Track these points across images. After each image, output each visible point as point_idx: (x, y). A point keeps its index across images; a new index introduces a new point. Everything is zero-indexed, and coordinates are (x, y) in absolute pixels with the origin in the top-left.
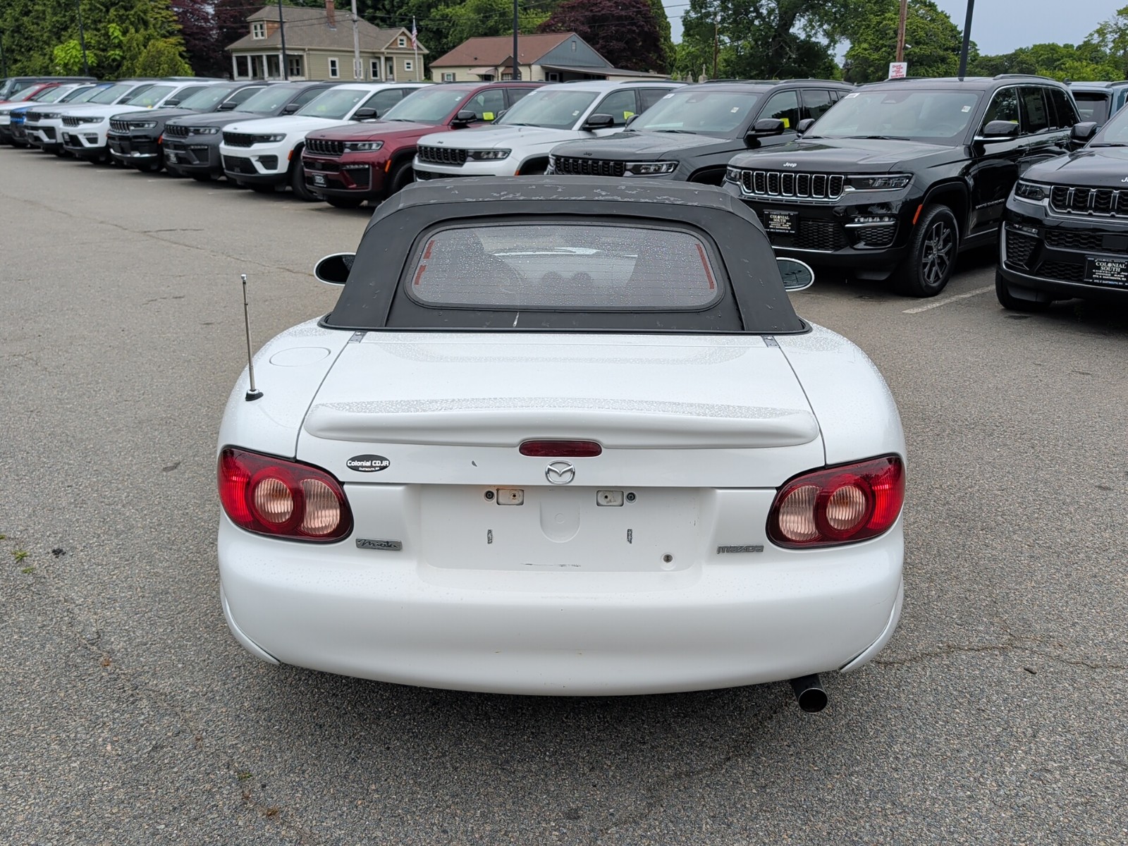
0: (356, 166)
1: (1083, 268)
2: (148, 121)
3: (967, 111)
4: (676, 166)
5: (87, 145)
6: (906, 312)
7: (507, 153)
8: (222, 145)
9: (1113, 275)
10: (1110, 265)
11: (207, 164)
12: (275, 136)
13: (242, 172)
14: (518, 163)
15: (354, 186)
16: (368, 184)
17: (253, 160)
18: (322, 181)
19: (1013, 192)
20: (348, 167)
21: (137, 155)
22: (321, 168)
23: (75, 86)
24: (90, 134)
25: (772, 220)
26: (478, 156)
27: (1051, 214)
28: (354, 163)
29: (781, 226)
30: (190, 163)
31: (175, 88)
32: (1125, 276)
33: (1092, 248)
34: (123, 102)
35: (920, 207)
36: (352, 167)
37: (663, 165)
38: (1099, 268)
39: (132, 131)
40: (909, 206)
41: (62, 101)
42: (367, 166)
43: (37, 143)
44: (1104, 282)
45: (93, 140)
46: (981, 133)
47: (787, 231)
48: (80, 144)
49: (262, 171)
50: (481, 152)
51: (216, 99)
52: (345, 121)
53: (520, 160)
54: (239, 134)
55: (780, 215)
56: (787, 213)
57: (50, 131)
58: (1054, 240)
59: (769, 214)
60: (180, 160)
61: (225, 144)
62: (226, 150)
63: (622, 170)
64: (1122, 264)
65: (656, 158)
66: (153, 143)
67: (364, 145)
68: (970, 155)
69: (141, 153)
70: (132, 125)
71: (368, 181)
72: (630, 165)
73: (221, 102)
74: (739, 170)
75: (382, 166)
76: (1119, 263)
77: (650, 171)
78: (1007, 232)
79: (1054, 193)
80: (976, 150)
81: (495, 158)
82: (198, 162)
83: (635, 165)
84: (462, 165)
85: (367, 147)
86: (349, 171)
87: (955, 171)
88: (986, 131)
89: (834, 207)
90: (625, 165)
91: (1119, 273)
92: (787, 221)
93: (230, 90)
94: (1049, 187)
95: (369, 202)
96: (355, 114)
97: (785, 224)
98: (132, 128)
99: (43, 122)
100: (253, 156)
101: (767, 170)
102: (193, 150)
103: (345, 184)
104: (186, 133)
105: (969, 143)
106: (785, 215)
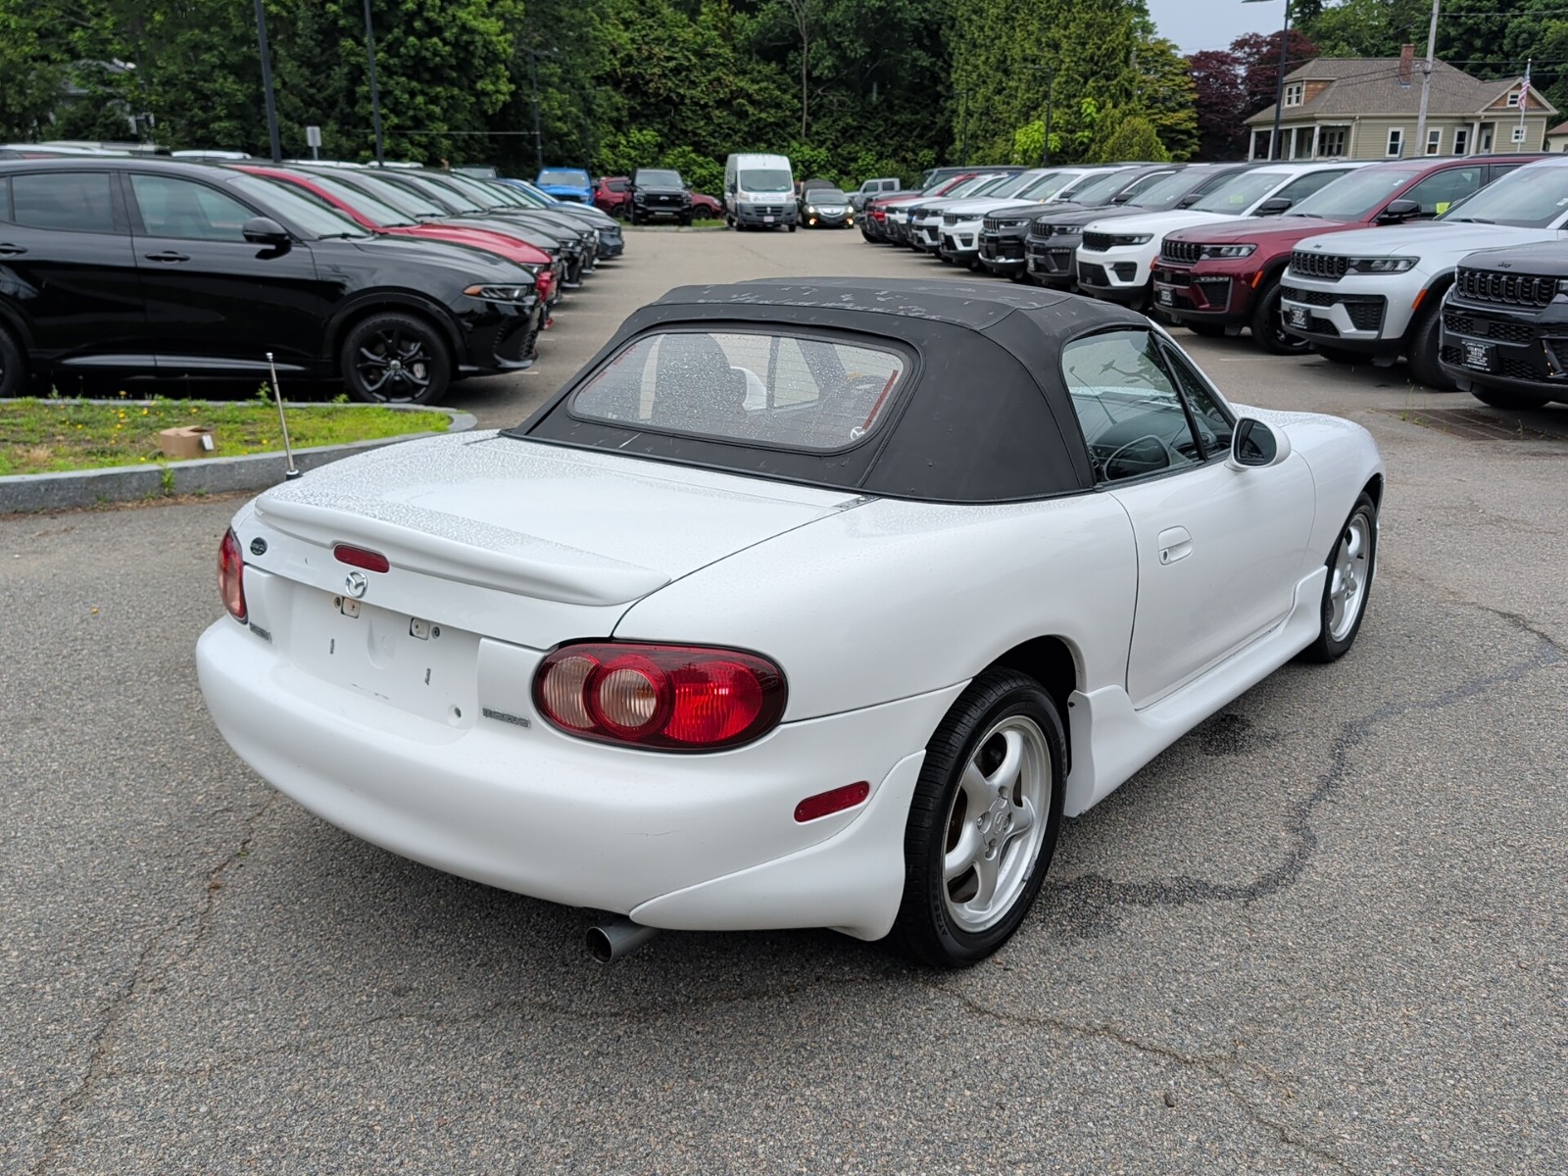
0: (1214, 279)
2: (1021, 218)
5: (961, 247)
7: (1412, 262)
8: (1080, 249)
11: (1067, 273)
12: (1140, 237)
13: (1093, 284)
14: (1427, 278)
15: (1207, 305)
16: (1225, 303)
17: (1107, 268)
18: (1169, 299)
20: (1203, 279)
21: (1002, 260)
22: (1169, 280)
23: (989, 177)
24: (965, 235)
26: (1366, 266)
28: (1211, 275)
30: (1048, 272)
31: (1078, 176)
34: (1020, 196)
36: (1209, 280)
39: (1002, 231)
41: (970, 195)
42: (1227, 279)
43: (920, 245)
45: (967, 242)
48: (954, 247)
49: (1116, 282)
50: (1372, 262)
51: (1112, 190)
52: (1245, 216)
53: (1432, 274)
54: (1097, 234)
57: (933, 231)
60: (1039, 267)
61: (1084, 247)
62: (1085, 255)
63: (1551, 292)
66: (1017, 246)
67: (1230, 250)
69: (1007, 258)
70: (1002, 223)
71: (1226, 299)
72: (1564, 284)
73: (1115, 195)
75: (1250, 277)
81: (1393, 271)
82: (1056, 270)
85: (1233, 252)
86: (1203, 285)
90: (1558, 284)
93: (1132, 178)
96: (1260, 208)
98: (1002, 227)
99: (929, 221)
100: (1107, 263)
102: (1053, 255)
103: (1195, 303)
104: (1050, 233)
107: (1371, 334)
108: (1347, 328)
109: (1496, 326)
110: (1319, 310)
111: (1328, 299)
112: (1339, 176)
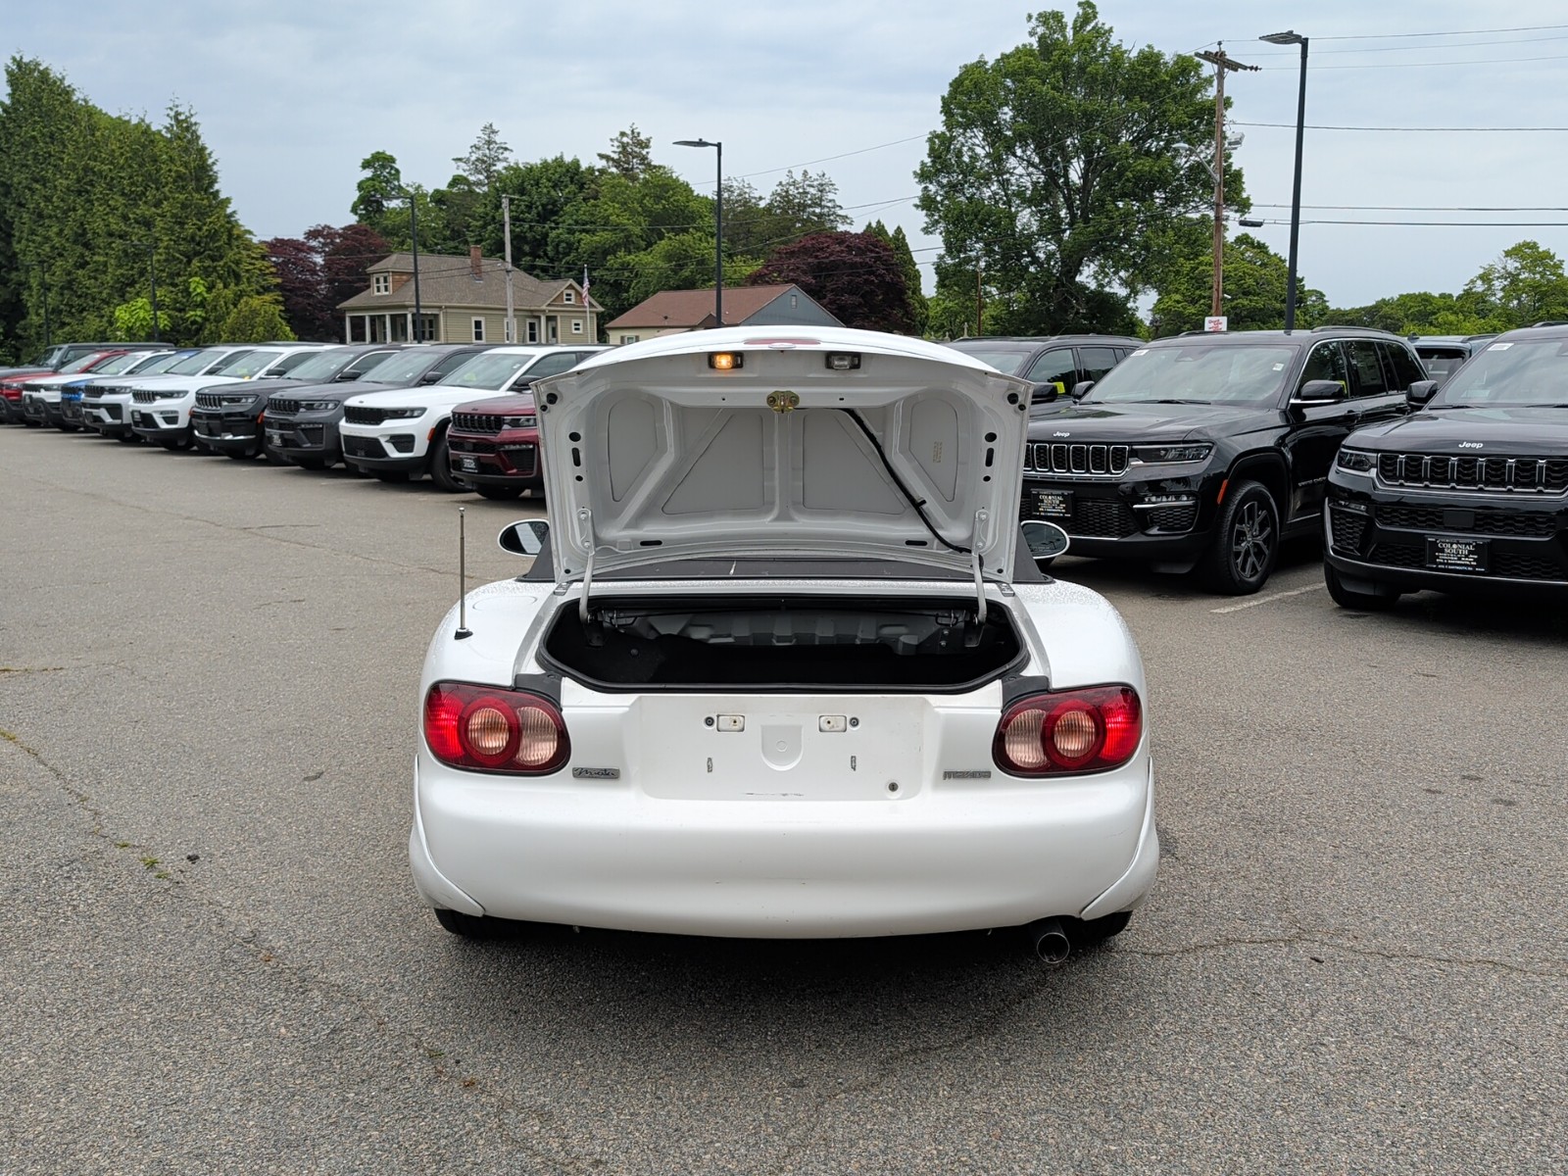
0: (518, 447)
1: (1424, 552)
2: (247, 395)
3: (1279, 369)
5: (164, 426)
6: (1218, 611)
8: (343, 423)
9: (1460, 559)
10: (1455, 546)
11: (321, 447)
12: (413, 410)
13: (367, 456)
15: (515, 471)
16: (533, 468)
17: (383, 441)
18: (473, 466)
19: (1336, 462)
20: (507, 447)
21: (230, 437)
22: (471, 448)
23: (148, 354)
24: (168, 412)
25: (1042, 501)
27: (1380, 487)
28: (514, 443)
29: (1054, 508)
30: (300, 447)
31: (281, 354)
32: (1475, 560)
33: (1432, 527)
34: (211, 372)
35: (1225, 482)
36: (512, 447)
38: (1442, 551)
39: (226, 407)
40: (1211, 482)
41: (131, 372)
42: (531, 447)
43: (96, 425)
44: (1450, 567)
45: (171, 418)
46: (1298, 396)
47: (1062, 515)
48: (155, 425)
49: (393, 453)
51: (334, 367)
52: (503, 392)
54: (365, 409)
55: (1052, 495)
56: (1060, 492)
57: (115, 410)
58: (1386, 519)
59: (1039, 494)
60: (285, 441)
61: (347, 421)
62: (346, 428)
64: (1469, 544)
66: (252, 423)
67: (528, 420)
68: (1288, 420)
69: (234, 436)
70: (224, 399)
71: (533, 465)
73: (341, 370)
76: (1466, 544)
78: (1332, 510)
79: (1381, 461)
80: (1294, 415)
82: (309, 445)
85: (532, 422)
86: (507, 452)
87: (1268, 440)
88: (1305, 390)
89: (1119, 484)
91: (1466, 556)
92: (1061, 502)
93: (352, 356)
94: (1375, 455)
95: (532, 492)
96: (515, 383)
97: (1059, 505)
98: (225, 403)
99: (106, 399)
100: (382, 436)
102: (303, 430)
103: (502, 469)
104: (297, 410)
105: (1284, 407)
106: (1058, 495)
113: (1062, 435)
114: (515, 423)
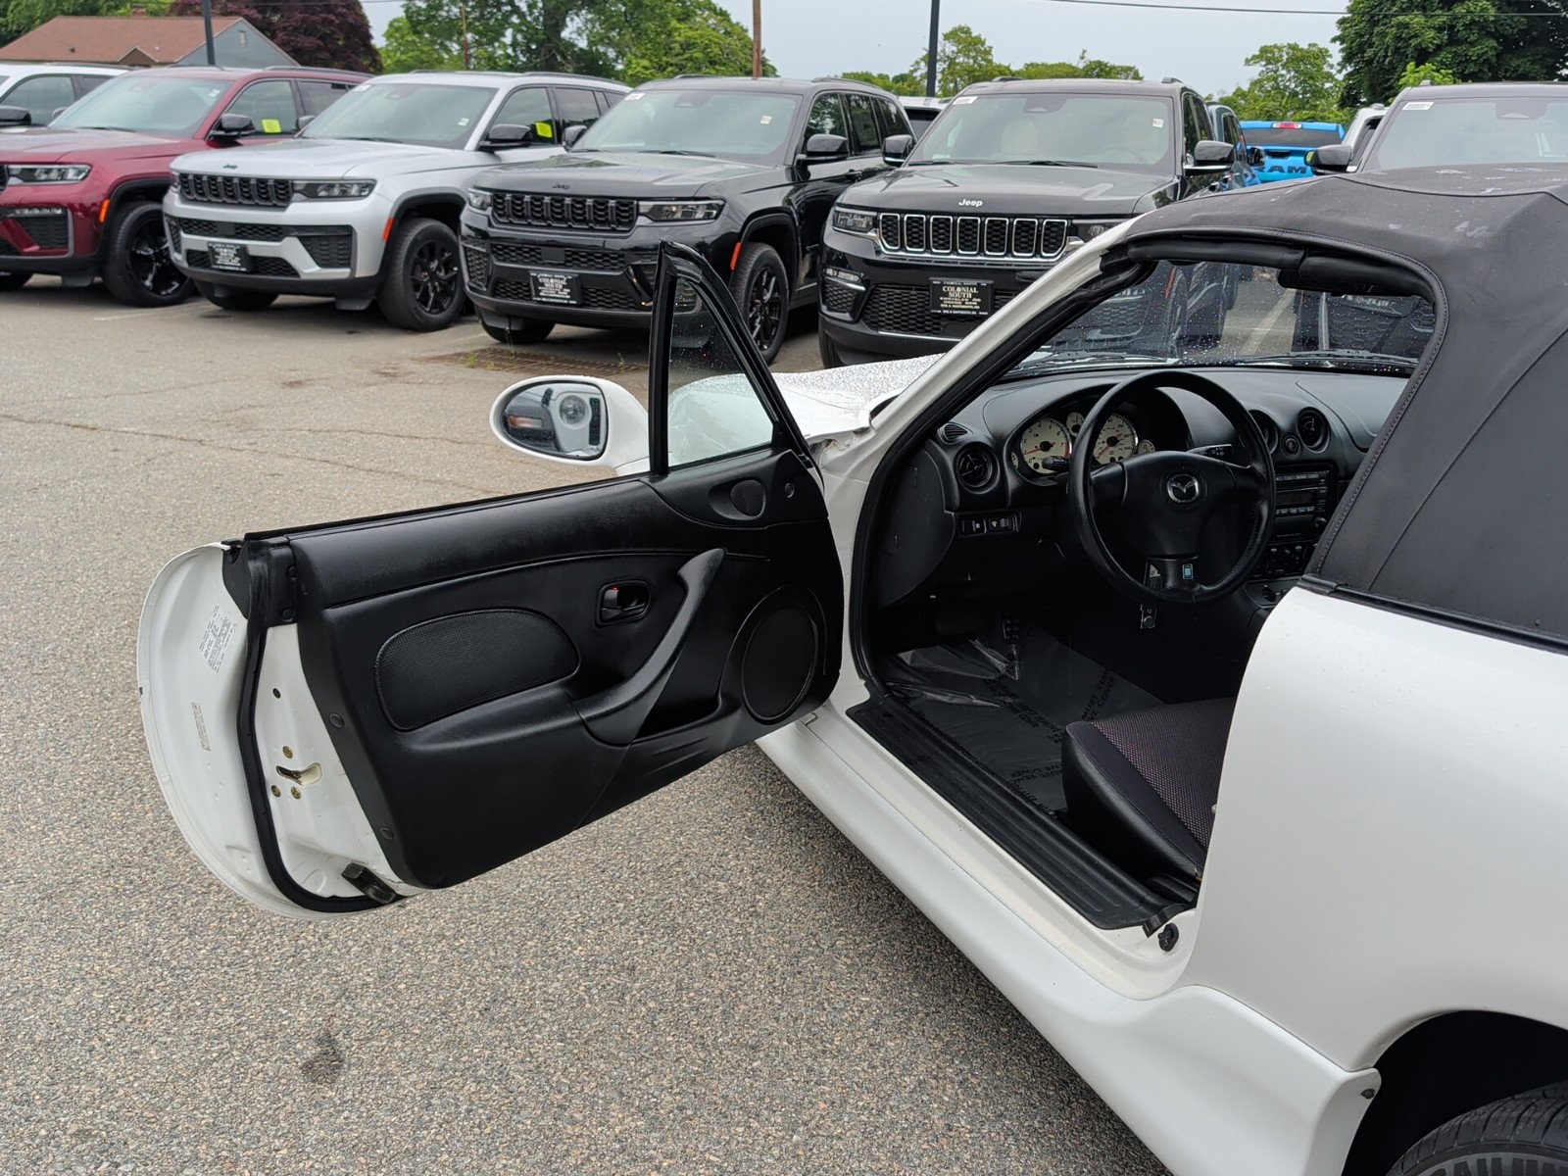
0: (36, 212)
4: (720, 208)
7: (367, 186)
14: (392, 204)
15: (35, 248)
16: (66, 243)
20: (18, 212)
25: (946, 295)
26: (313, 190)
28: (30, 206)
29: (963, 303)
36: (26, 212)
37: (698, 206)
42: (59, 212)
47: (974, 313)
50: (318, 185)
53: (394, 200)
55: (962, 286)
56: (975, 282)
59: (942, 285)
63: (632, 215)
65: (691, 195)
67: (48, 171)
71: (67, 239)
72: (645, 206)
74: (874, 214)
75: (88, 212)
77: (675, 217)
81: (344, 195)
83: (655, 206)
84: (283, 208)
85: (54, 175)
90: (638, 205)
92: (974, 295)
95: (63, 278)
97: (970, 300)
101: (928, 213)
103: (15, 245)
105: (1180, 174)
106: (970, 287)
107: (342, 273)
108: (308, 268)
109: (572, 255)
110: (258, 247)
111: (276, 232)
112: (103, 82)
113: (973, 203)
114: (28, 176)
